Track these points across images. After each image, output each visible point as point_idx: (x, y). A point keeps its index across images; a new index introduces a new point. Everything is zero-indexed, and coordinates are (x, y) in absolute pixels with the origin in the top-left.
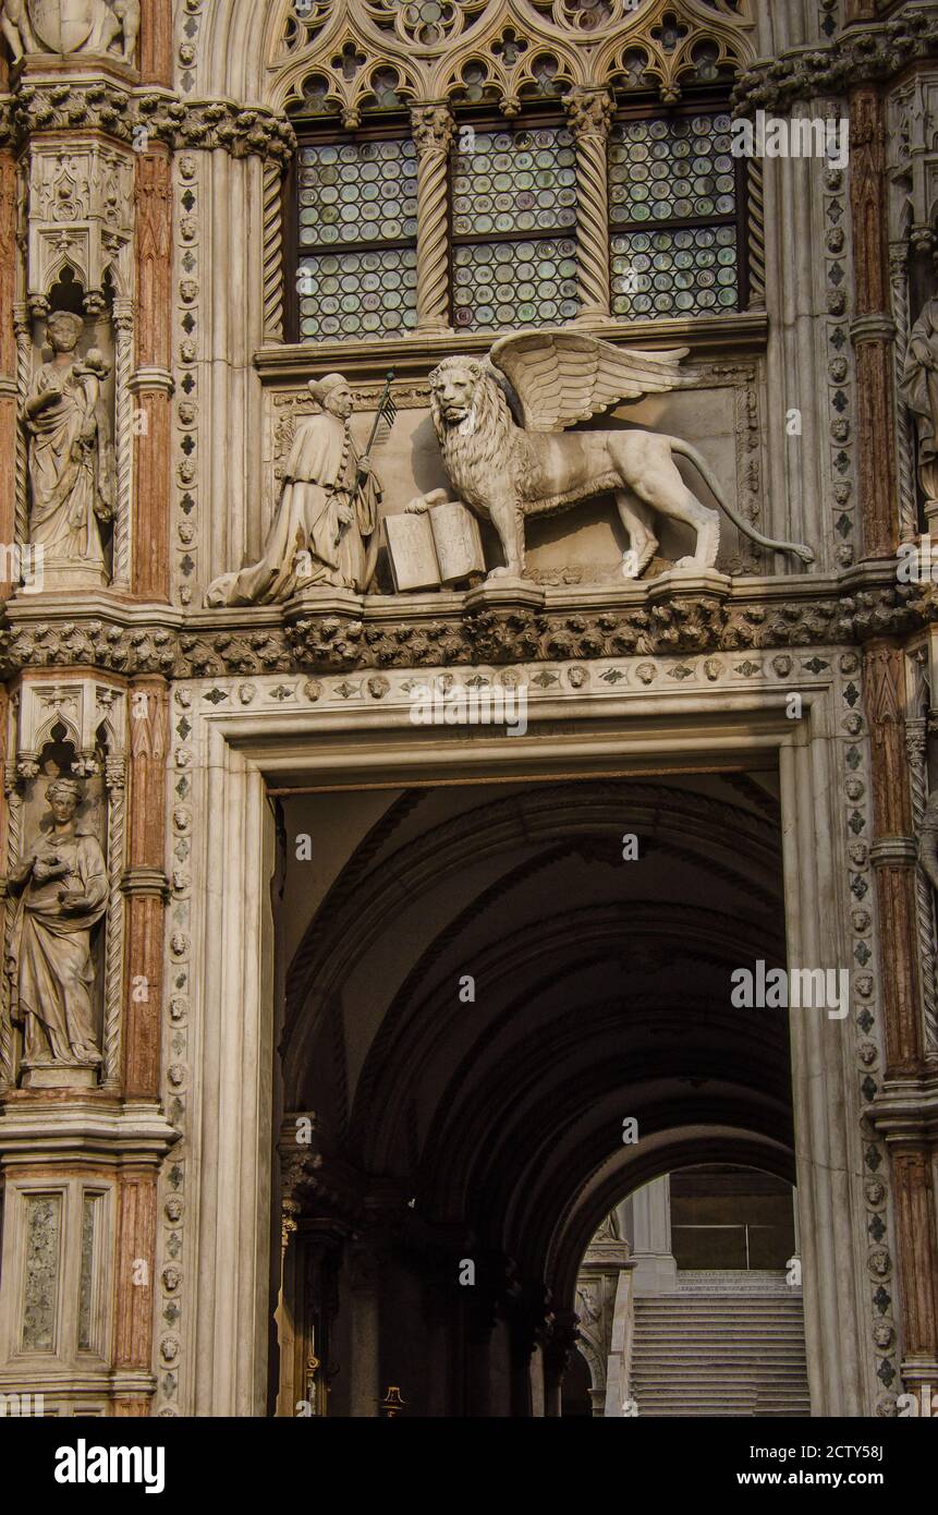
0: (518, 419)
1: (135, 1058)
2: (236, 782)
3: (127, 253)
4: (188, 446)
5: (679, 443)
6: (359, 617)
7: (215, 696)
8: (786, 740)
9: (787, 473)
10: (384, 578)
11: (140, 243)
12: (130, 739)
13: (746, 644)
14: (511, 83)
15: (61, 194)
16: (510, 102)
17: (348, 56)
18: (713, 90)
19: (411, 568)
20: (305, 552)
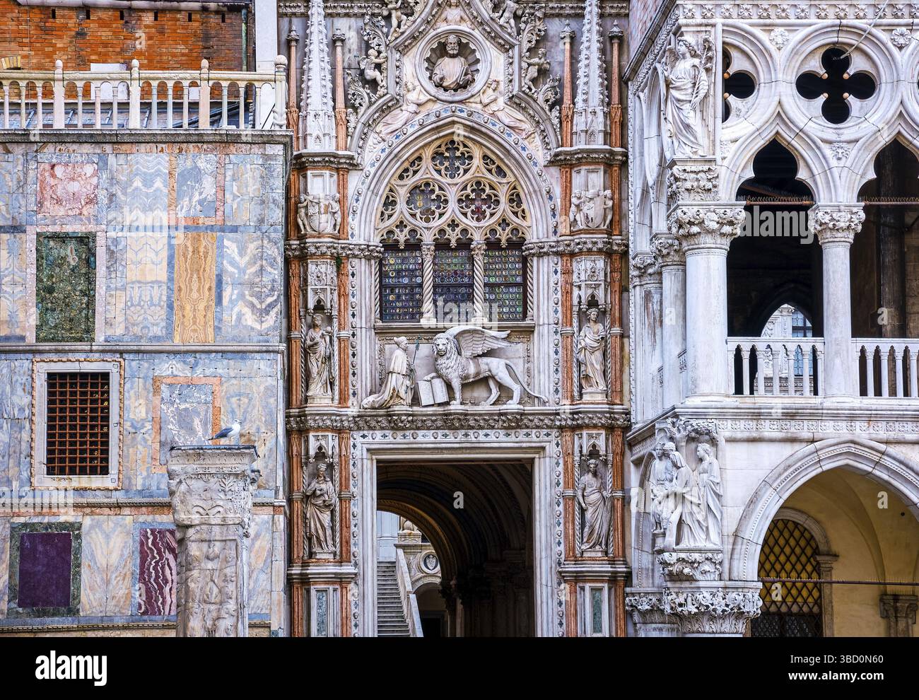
0: (460, 354)
1: (344, 549)
2: (369, 462)
3: (336, 293)
4: (354, 355)
5: (508, 362)
6: (411, 415)
7: (364, 436)
8: (537, 456)
9: (539, 372)
10: (416, 400)
11: (340, 290)
12: (340, 450)
13: (527, 427)
14: (453, 236)
15: (318, 277)
16: (453, 244)
17: (401, 225)
18: (517, 244)
19: (426, 399)
20: (395, 394)
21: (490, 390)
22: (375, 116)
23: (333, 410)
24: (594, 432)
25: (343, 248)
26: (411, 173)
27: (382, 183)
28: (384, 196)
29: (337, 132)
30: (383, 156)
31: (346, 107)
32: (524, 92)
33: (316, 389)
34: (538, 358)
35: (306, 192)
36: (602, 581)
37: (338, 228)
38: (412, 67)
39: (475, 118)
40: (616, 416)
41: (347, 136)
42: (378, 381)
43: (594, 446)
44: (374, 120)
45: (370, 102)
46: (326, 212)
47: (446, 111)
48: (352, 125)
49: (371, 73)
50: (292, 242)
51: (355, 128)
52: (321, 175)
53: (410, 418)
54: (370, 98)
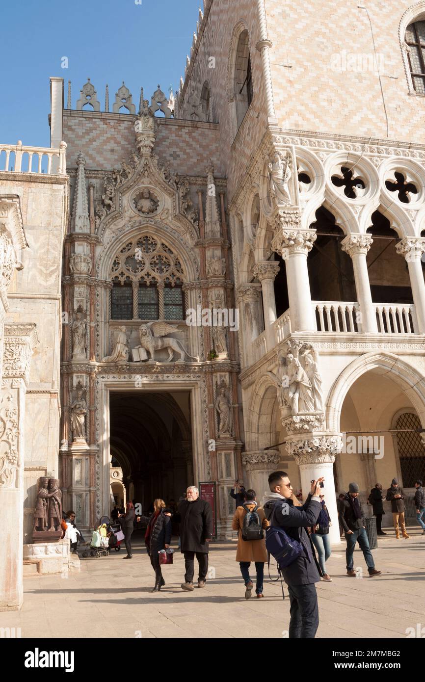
0: (153, 335)
1: (92, 437)
2: (105, 391)
3: (89, 303)
4: (98, 335)
5: (178, 340)
6: (128, 366)
7: (103, 377)
8: (193, 388)
9: (193, 346)
10: (131, 359)
11: (91, 302)
12: (90, 384)
13: (189, 373)
14: (148, 281)
15: (79, 294)
16: (148, 284)
17: (122, 274)
18: (179, 285)
19: (135, 358)
20: (120, 355)
21: (169, 355)
22: (109, 221)
23: (86, 362)
24: (223, 374)
25: (93, 281)
26: (126, 250)
27: (112, 253)
28: (114, 260)
29: (90, 226)
30: (113, 239)
31: (95, 216)
32: (181, 214)
33: (77, 350)
34: (193, 339)
35: (74, 252)
36: (230, 450)
37: (90, 270)
38: (127, 201)
39: (157, 225)
40: (234, 366)
41: (95, 229)
42: (110, 349)
43: (223, 381)
44: (109, 222)
45: (107, 214)
46: (84, 262)
47: (144, 221)
48: (98, 223)
49: (107, 201)
50: (66, 277)
51: (99, 225)
52: (82, 245)
53: (128, 367)
54: (107, 212)
